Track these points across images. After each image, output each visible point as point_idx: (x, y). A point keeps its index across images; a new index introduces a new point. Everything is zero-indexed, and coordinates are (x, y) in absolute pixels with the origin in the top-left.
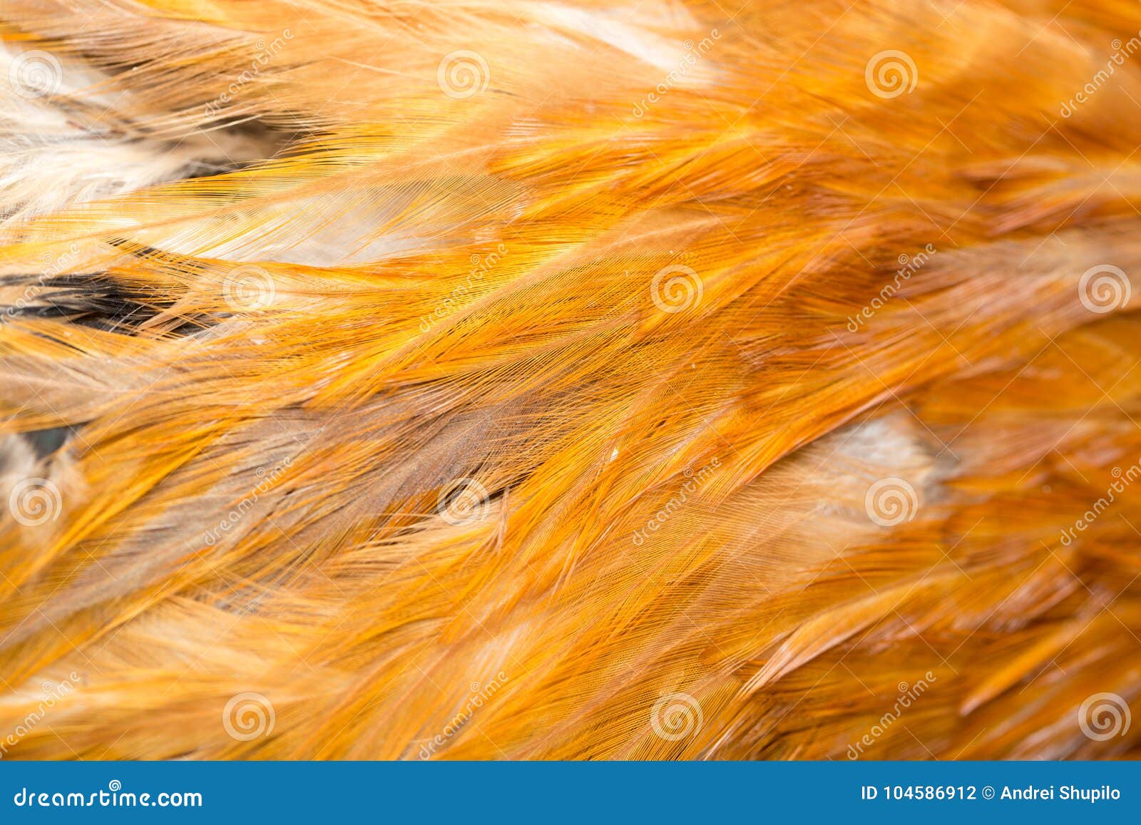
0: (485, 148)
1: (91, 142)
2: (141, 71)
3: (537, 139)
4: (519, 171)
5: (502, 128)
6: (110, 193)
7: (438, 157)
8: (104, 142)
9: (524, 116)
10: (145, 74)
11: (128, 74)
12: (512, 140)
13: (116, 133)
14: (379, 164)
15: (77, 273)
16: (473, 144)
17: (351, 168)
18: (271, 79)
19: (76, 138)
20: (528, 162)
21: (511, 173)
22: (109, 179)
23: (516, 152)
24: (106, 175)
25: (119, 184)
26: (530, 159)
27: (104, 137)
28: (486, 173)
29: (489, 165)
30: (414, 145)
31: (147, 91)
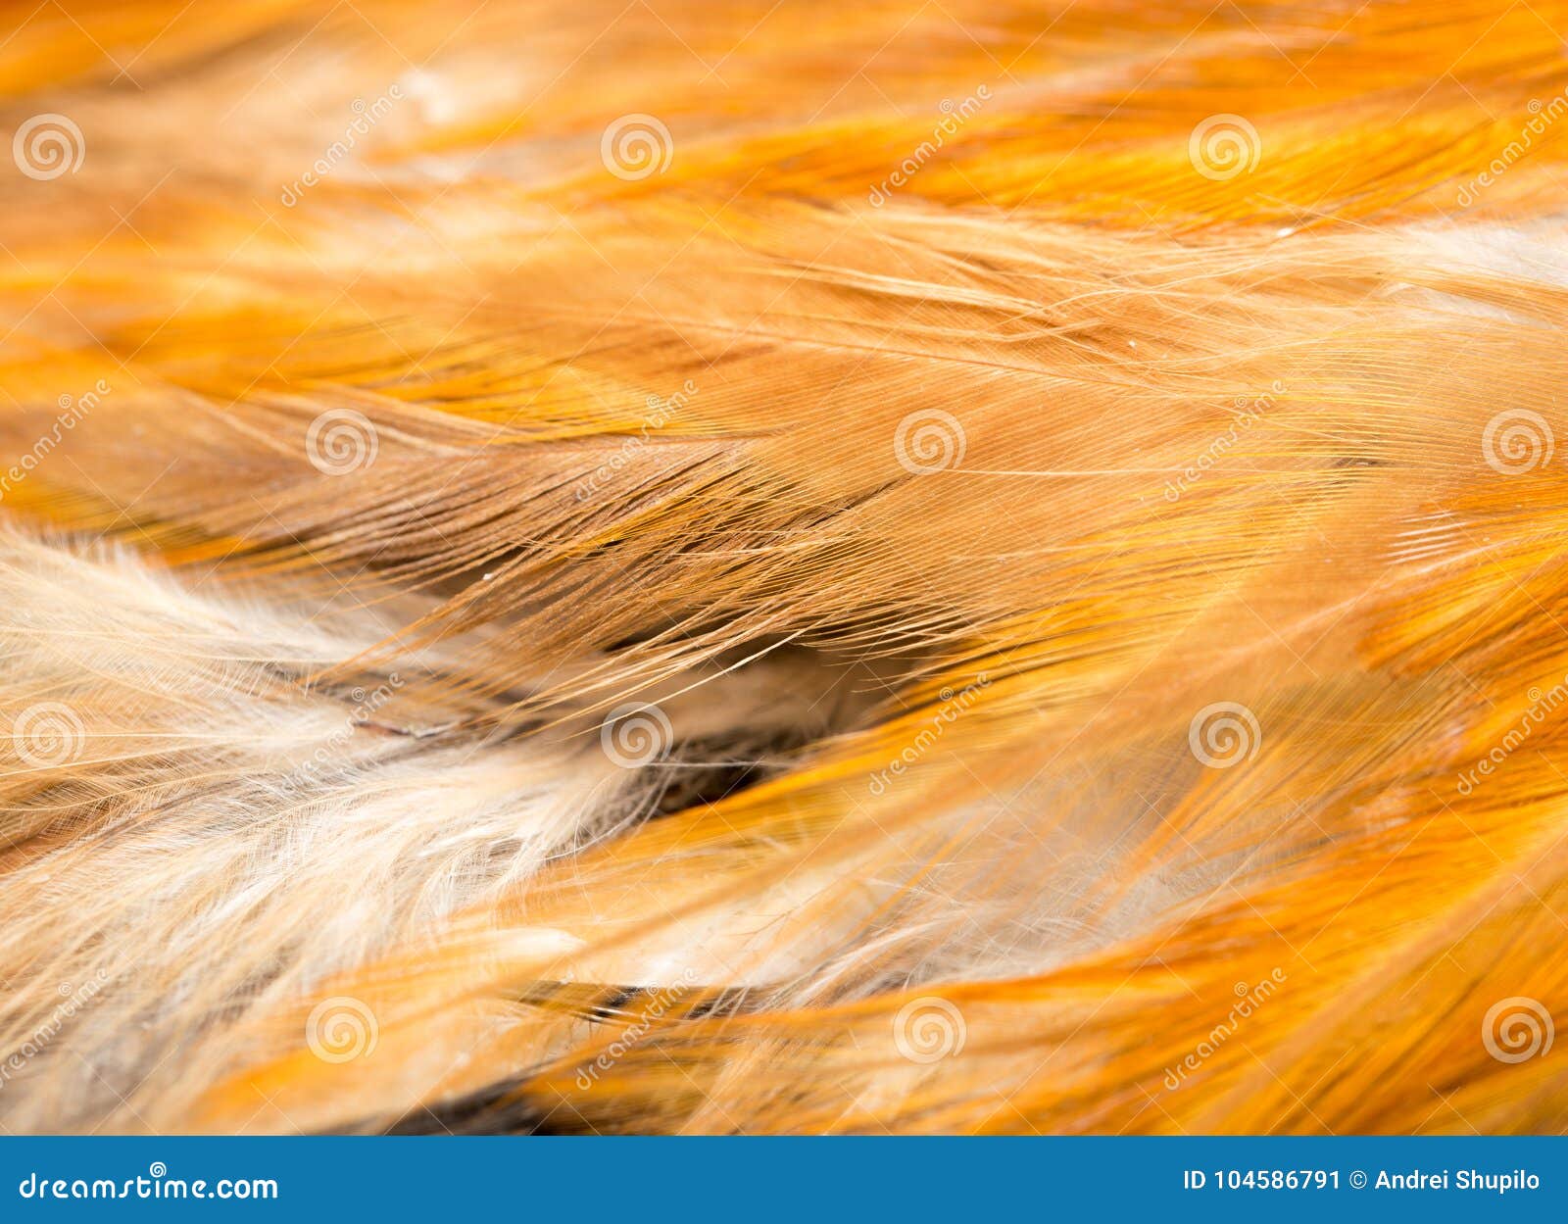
0: (1347, 605)
1: (421, 760)
2: (501, 581)
3: (1461, 558)
4: (1434, 647)
5: (1377, 552)
6: (491, 876)
7: (1238, 653)
8: (451, 753)
9: (1423, 508)
10: (512, 585)
11: (474, 591)
12: (1407, 574)
13: (474, 728)
14: (1102, 697)
15: (450, 1095)
16: (1317, 603)
17: (1044, 718)
18: (805, 542)
19: (384, 761)
20: (1454, 618)
21: (1418, 655)
22: (481, 842)
23: (1422, 600)
24: (475, 832)
25: (505, 849)
26: (1458, 611)
27: (450, 743)
28: (1363, 665)
29: (1366, 646)
30: (1180, 631)
31: (525, 623)
